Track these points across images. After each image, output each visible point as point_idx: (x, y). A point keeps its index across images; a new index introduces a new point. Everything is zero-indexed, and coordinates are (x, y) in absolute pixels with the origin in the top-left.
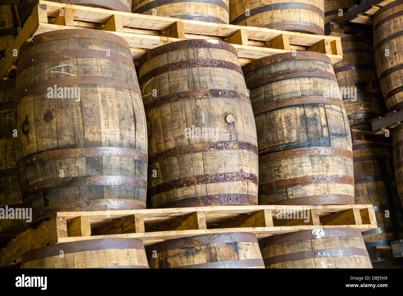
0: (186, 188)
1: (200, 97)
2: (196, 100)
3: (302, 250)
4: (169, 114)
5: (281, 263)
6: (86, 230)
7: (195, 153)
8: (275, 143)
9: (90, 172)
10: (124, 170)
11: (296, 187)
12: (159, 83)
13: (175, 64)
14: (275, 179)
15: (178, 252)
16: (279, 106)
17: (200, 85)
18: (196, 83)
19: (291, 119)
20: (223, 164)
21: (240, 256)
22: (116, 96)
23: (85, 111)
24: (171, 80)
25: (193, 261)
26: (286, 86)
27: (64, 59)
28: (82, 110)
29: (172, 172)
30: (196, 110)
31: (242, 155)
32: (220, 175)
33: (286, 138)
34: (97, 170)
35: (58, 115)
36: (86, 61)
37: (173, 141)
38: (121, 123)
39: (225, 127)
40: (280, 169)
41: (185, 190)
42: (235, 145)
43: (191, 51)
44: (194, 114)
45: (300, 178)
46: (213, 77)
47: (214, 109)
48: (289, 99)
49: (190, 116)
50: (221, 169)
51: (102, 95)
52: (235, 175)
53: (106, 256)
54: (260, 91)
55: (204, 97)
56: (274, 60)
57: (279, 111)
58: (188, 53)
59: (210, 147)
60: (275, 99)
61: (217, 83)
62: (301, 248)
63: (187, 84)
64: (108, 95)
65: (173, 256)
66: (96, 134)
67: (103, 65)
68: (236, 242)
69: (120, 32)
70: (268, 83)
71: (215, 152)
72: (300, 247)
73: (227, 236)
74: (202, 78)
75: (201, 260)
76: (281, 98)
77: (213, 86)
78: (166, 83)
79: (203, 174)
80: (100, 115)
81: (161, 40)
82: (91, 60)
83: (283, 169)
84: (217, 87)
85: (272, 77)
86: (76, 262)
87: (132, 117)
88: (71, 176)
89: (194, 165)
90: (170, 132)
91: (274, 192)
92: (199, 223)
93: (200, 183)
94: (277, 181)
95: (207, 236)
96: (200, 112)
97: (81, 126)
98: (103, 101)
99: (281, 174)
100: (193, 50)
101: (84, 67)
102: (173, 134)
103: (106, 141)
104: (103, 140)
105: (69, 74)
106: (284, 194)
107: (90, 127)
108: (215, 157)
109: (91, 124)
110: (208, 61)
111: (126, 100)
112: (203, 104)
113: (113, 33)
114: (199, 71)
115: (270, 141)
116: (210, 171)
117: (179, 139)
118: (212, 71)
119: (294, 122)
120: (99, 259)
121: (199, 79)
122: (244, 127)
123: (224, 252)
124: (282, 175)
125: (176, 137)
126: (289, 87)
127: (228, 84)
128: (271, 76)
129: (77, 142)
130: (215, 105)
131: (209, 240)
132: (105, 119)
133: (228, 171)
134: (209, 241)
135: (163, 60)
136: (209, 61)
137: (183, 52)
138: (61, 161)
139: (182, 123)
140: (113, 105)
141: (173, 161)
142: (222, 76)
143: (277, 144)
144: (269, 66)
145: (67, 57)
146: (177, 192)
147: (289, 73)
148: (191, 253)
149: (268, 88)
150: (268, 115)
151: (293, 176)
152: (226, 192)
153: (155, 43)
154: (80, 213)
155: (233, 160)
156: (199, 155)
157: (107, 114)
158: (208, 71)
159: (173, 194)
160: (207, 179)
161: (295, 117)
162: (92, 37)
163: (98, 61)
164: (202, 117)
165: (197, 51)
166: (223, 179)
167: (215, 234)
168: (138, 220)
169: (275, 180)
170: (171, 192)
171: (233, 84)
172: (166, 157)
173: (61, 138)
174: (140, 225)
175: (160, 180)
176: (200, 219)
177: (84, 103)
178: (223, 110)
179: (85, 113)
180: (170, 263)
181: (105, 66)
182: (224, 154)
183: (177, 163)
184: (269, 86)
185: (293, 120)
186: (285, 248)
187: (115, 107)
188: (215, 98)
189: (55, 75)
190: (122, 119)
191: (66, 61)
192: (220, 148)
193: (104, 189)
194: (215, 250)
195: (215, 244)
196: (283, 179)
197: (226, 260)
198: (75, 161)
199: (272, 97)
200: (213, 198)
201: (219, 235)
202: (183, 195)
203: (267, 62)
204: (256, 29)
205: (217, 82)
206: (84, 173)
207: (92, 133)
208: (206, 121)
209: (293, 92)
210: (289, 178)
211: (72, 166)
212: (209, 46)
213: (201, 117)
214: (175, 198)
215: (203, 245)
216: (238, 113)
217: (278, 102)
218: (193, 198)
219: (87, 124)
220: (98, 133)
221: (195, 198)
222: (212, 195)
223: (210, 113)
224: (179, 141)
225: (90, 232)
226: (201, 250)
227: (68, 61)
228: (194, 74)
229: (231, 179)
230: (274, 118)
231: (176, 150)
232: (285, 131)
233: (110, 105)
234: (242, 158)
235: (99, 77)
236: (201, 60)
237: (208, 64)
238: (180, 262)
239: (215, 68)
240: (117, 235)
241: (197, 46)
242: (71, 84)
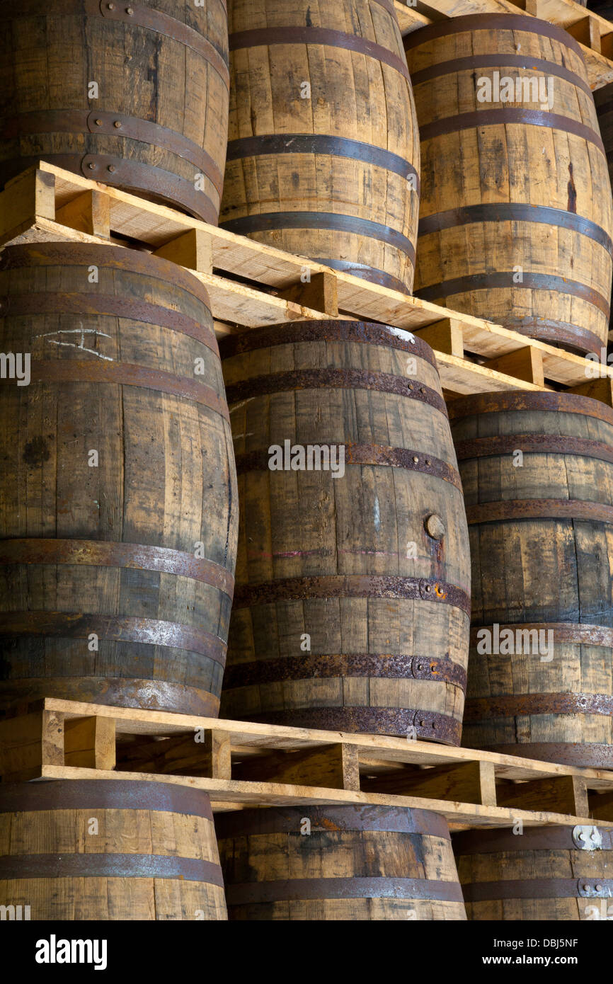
0: (319, 680)
1: (372, 462)
2: (362, 468)
3: (547, 874)
4: (293, 492)
5: (489, 902)
6: (107, 754)
7: (350, 596)
8: (499, 602)
9: (127, 605)
10: (200, 614)
11: (539, 715)
12: (269, 414)
13: (316, 373)
14: (489, 690)
15: (280, 841)
16: (516, 515)
17: (373, 433)
18: (365, 426)
19: (542, 550)
20: (412, 633)
21: (428, 869)
22: (200, 427)
23: (133, 452)
24: (303, 411)
25: (321, 870)
26: (534, 468)
27: (86, 316)
28: (124, 448)
29: (287, 635)
30: (361, 491)
31: (451, 618)
32: (402, 661)
33: (528, 593)
34: (145, 605)
35: (64, 451)
36: (139, 330)
37: (297, 560)
38: (206, 496)
39: (424, 545)
40: (505, 668)
41: (315, 685)
42: (442, 591)
43: (355, 348)
44: (356, 500)
45: (552, 695)
46: (403, 420)
47: (401, 496)
48: (540, 502)
49: (346, 505)
50: (407, 644)
51: (172, 419)
52: (436, 664)
53: (152, 828)
54: (467, 472)
55: (381, 464)
56: (507, 402)
57: (515, 527)
58: (346, 352)
59: (388, 589)
60: (505, 496)
61: (409, 436)
62: (545, 870)
63: (341, 425)
64: (183, 422)
65: (266, 852)
66: (153, 514)
67: (175, 347)
68: (420, 835)
69: (203, 274)
70: (490, 456)
71: (397, 602)
72: (541, 866)
73: (402, 816)
74: (379, 418)
75: (341, 869)
76: (521, 497)
77: (401, 440)
78: (287, 417)
79: (364, 651)
80: (164, 467)
81: (289, 310)
82: (150, 331)
83: (512, 667)
84: (409, 445)
85: (501, 444)
86: (81, 834)
87: (224, 484)
88: (81, 610)
89: (345, 626)
90: (290, 536)
91: (483, 722)
92: (344, 774)
93: (355, 673)
94: (493, 696)
95: (356, 810)
96: (371, 500)
97: (118, 487)
98: (173, 434)
99: (505, 680)
100: (358, 348)
101: (134, 342)
102: (298, 543)
103: (172, 533)
104: (167, 532)
105: (97, 354)
106: (509, 729)
107: (141, 493)
108: (397, 614)
109: (144, 485)
110: (391, 379)
111: (217, 441)
112: (377, 479)
113: (191, 271)
114: (373, 399)
115: (486, 596)
116: (382, 646)
117: (313, 557)
118: (400, 405)
119: (550, 557)
120: (138, 833)
121: (370, 418)
122: (458, 552)
123: (395, 855)
124: (508, 682)
125: (306, 552)
126: (543, 474)
127: (431, 443)
128: (499, 440)
129: (105, 527)
130: (404, 487)
131: (362, 820)
132: (175, 479)
133: (421, 654)
134: (363, 823)
135: (283, 359)
136: (394, 379)
137: (336, 347)
138: (59, 567)
139: (326, 520)
140: (194, 449)
141: (290, 609)
142: (420, 420)
143: (504, 605)
144: (495, 415)
145: (94, 312)
146: (292, 687)
147: (543, 439)
148: (314, 849)
149: (490, 467)
150: (485, 533)
151: (536, 687)
152: (413, 705)
153: (269, 315)
154: (94, 706)
155: (433, 627)
156: (361, 603)
157: (180, 468)
158: (391, 403)
159: (282, 693)
160: (374, 664)
161: (551, 547)
162: (152, 273)
163: (165, 335)
164: (374, 512)
165: (368, 350)
166: (409, 671)
167: (376, 806)
168: (219, 745)
169: (487, 692)
170: (276, 686)
171: (440, 443)
172: (274, 596)
173: (66, 511)
174: (222, 759)
175: (248, 653)
176: (348, 763)
177: (131, 431)
178: (422, 501)
179: (133, 458)
180: (256, 868)
181: (180, 348)
182: (415, 610)
183: (301, 616)
184: (492, 464)
185: (548, 553)
186: (504, 865)
187: (196, 452)
188: (405, 471)
189: (61, 351)
190: (208, 487)
191: (91, 322)
192: (409, 594)
193: (155, 654)
194: (375, 847)
195: (375, 833)
196: (511, 692)
197: (400, 877)
198: (96, 572)
199: (500, 491)
200: (382, 714)
201: (385, 809)
202: (309, 697)
203: (491, 407)
204: (478, 323)
205: (410, 431)
206: (114, 607)
207: (144, 509)
208: (383, 524)
209: (550, 486)
210: (526, 692)
211: (87, 586)
212: (396, 343)
213: (371, 512)
214: (284, 703)
215: (347, 832)
216: (449, 517)
217: (513, 504)
218: (332, 709)
219: (135, 485)
220: (155, 511)
221: (339, 710)
222: (381, 708)
223: (394, 505)
224: (314, 562)
225: (112, 760)
226: (341, 842)
227: (96, 322)
228: (360, 404)
229: (426, 673)
230: (501, 542)
231: (303, 583)
232: (526, 576)
233: (187, 448)
234: (450, 625)
235: (166, 373)
236: (378, 374)
237: (392, 386)
238: (285, 867)
239: (406, 398)
240: (172, 776)
241: (369, 338)
242: (101, 380)
